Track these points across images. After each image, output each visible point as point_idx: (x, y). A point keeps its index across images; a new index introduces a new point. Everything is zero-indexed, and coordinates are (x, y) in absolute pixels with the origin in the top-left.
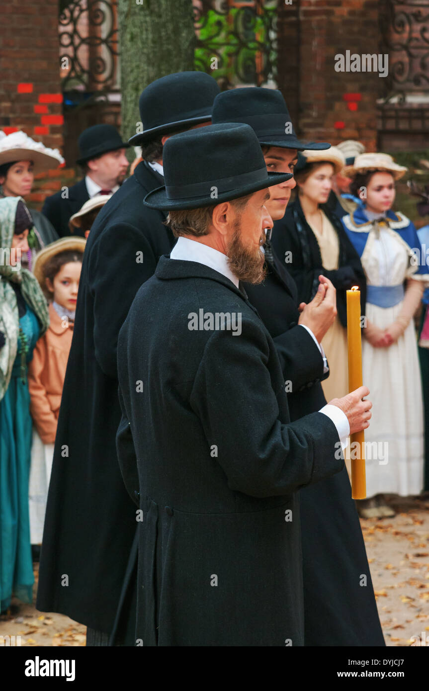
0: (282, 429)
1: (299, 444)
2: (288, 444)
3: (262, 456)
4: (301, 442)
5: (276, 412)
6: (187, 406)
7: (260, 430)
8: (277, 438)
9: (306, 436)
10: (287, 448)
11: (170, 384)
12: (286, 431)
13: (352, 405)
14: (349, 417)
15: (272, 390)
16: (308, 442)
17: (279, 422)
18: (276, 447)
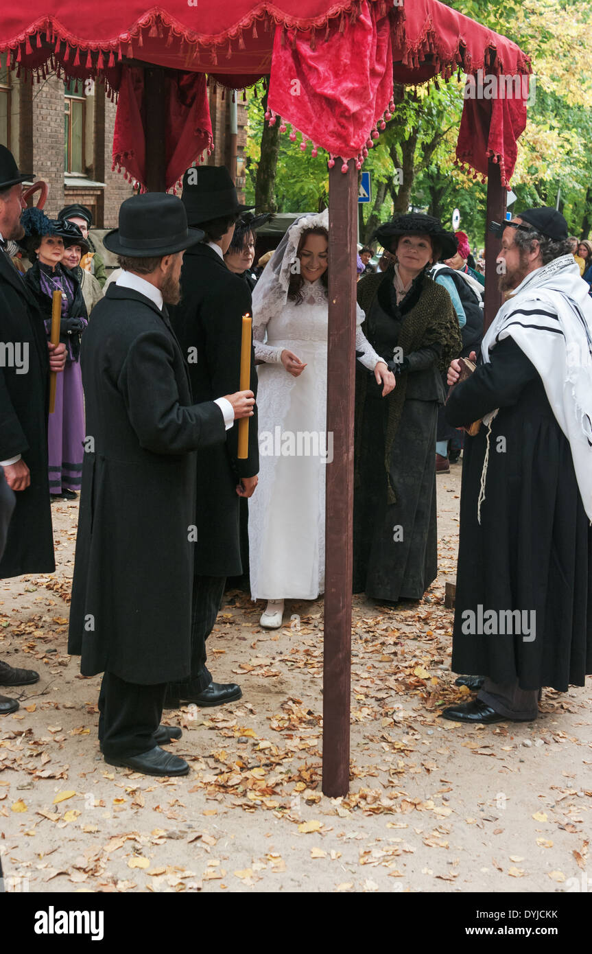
0: (179, 409)
1: (190, 420)
2: (181, 419)
3: (161, 426)
4: (192, 420)
5: (176, 396)
6: (115, 385)
7: (161, 407)
8: (173, 415)
9: (195, 415)
10: (180, 422)
11: (106, 370)
12: (181, 411)
13: (237, 400)
14: (234, 407)
15: (174, 381)
16: (197, 419)
17: (178, 404)
18: (172, 421)
